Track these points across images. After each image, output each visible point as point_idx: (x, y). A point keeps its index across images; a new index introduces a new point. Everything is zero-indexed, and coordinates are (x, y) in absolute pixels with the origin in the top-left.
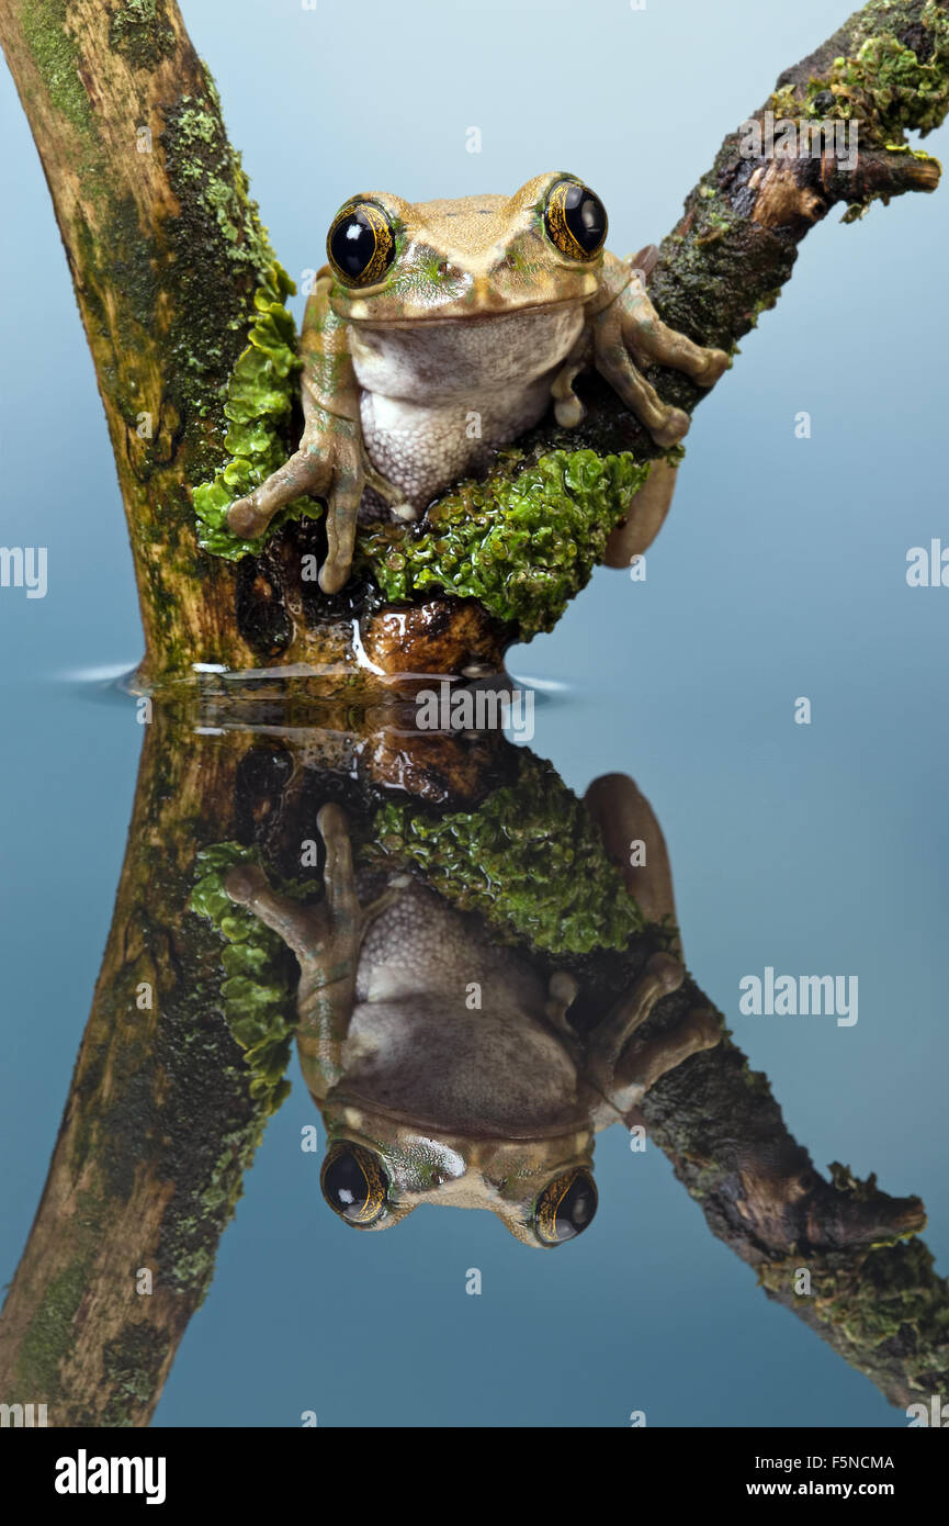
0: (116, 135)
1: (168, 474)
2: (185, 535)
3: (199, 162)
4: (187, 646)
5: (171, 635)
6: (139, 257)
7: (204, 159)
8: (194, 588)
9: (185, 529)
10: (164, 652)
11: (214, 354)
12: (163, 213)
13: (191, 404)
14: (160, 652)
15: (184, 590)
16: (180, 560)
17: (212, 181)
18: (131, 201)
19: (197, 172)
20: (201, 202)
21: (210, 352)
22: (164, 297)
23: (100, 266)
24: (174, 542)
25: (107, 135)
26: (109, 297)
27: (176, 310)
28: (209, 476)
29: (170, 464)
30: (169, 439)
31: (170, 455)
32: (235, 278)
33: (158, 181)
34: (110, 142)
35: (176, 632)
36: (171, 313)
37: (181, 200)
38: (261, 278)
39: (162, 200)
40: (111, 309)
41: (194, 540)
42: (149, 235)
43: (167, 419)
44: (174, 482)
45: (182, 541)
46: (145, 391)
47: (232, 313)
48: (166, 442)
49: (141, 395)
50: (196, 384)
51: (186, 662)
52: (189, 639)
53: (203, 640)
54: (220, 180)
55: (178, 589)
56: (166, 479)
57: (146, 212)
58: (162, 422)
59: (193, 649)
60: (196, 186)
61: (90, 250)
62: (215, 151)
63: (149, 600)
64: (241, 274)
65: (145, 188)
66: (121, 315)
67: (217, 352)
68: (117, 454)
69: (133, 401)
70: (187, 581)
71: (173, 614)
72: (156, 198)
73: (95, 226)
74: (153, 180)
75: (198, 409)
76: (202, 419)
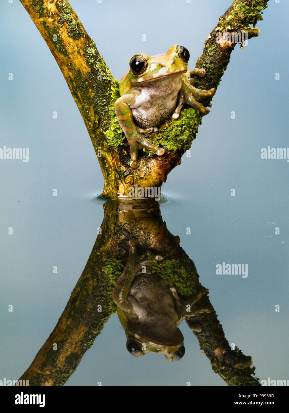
0: (73, 56)
1: (99, 130)
2: (105, 144)
3: (93, 59)
4: (110, 168)
5: (106, 167)
6: (83, 82)
7: (94, 58)
8: (109, 155)
9: (105, 142)
10: (106, 171)
11: (104, 101)
12: (87, 71)
13: (101, 113)
14: (105, 171)
15: (107, 156)
16: (105, 149)
17: (97, 63)
18: (79, 70)
19: (93, 61)
20: (95, 68)
21: (103, 101)
22: (90, 90)
23: (75, 86)
24: (103, 145)
25: (71, 56)
26: (79, 93)
27: (94, 93)
28: (108, 129)
29: (98, 128)
30: (97, 122)
31: (98, 125)
32: (106, 83)
34: (72, 58)
35: (107, 166)
36: (93, 93)
37: (90, 68)
38: (111, 83)
39: (86, 69)
40: (79, 95)
41: (107, 144)
42: (85, 77)
43: (96, 117)
44: (100, 132)
45: (104, 145)
46: (90, 112)
47: (106, 91)
48: (97, 123)
49: (90, 113)
50: (101, 109)
51: (111, 172)
52: (110, 166)
53: (113, 166)
54: (98, 62)
55: (106, 156)
56: (98, 131)
57: (83, 72)
58: (95, 119)
59: (111, 169)
60: (94, 64)
61: (73, 83)
62: (97, 57)
63: (100, 160)
64: (107, 83)
65: (82, 67)
66: (82, 96)
67: (105, 101)
68: (87, 128)
69: (88, 115)
70: (107, 154)
71: (106, 162)
72: (85, 68)
73: (72, 77)
74: (83, 64)
75: (103, 114)
76: (104, 116)
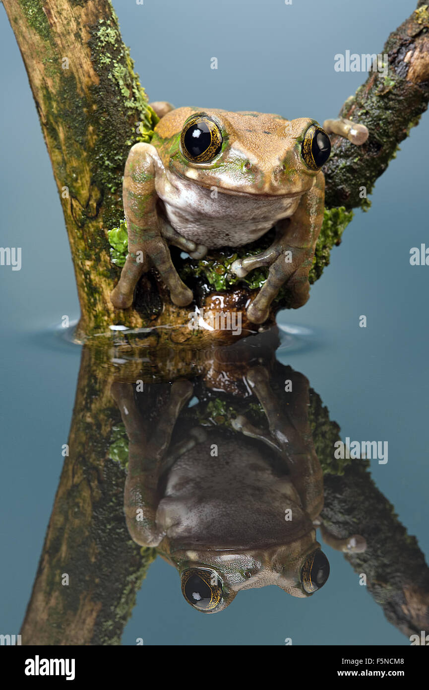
0: (64, 42)
1: (94, 223)
2: (104, 256)
3: (109, 55)
4: (105, 315)
5: (96, 309)
6: (78, 107)
7: (112, 53)
8: (109, 284)
9: (104, 253)
10: (93, 318)
11: (119, 159)
12: (90, 83)
13: (106, 186)
14: (90, 318)
15: (103, 285)
16: (101, 269)
17: (116, 65)
18: (72, 77)
19: (108, 61)
20: (110, 77)
21: (116, 158)
22: (91, 128)
23: (56, 112)
24: (98, 260)
25: (59, 42)
26: (61, 128)
27: (98, 135)
28: (117, 225)
29: (95, 218)
30: (95, 205)
31: (95, 213)
32: (129, 117)
33: (87, 65)
34: (61, 46)
35: (99, 308)
36: (95, 137)
37: (99, 76)
38: (142, 117)
39: (89, 77)
40: (62, 136)
41: (109, 258)
42: (82, 95)
43: (93, 194)
44: (97, 228)
45: (102, 259)
46: (81, 179)
47: (128, 136)
48: (93, 207)
49: (79, 181)
50: (109, 175)
51: (105, 324)
52: (107, 311)
53: (114, 312)
54: (120, 64)
55: (100, 285)
56: (93, 226)
57: (81, 83)
58: (91, 196)
59: (109, 316)
60: (108, 68)
61: (50, 103)
62: (115, 50)
63: (84, 290)
64: (132, 115)
65: (80, 70)
66: (68, 138)
67: (121, 158)
68: (65, 212)
69: (75, 184)
70: (105, 281)
71: (98, 298)
72: (86, 75)
73: (53, 91)
74: (84, 66)
75: (110, 188)
76: (113, 194)
